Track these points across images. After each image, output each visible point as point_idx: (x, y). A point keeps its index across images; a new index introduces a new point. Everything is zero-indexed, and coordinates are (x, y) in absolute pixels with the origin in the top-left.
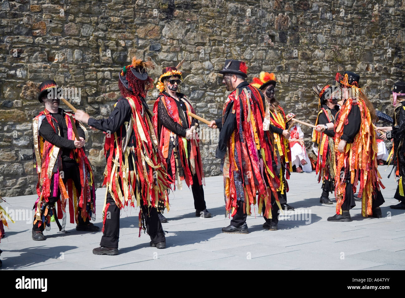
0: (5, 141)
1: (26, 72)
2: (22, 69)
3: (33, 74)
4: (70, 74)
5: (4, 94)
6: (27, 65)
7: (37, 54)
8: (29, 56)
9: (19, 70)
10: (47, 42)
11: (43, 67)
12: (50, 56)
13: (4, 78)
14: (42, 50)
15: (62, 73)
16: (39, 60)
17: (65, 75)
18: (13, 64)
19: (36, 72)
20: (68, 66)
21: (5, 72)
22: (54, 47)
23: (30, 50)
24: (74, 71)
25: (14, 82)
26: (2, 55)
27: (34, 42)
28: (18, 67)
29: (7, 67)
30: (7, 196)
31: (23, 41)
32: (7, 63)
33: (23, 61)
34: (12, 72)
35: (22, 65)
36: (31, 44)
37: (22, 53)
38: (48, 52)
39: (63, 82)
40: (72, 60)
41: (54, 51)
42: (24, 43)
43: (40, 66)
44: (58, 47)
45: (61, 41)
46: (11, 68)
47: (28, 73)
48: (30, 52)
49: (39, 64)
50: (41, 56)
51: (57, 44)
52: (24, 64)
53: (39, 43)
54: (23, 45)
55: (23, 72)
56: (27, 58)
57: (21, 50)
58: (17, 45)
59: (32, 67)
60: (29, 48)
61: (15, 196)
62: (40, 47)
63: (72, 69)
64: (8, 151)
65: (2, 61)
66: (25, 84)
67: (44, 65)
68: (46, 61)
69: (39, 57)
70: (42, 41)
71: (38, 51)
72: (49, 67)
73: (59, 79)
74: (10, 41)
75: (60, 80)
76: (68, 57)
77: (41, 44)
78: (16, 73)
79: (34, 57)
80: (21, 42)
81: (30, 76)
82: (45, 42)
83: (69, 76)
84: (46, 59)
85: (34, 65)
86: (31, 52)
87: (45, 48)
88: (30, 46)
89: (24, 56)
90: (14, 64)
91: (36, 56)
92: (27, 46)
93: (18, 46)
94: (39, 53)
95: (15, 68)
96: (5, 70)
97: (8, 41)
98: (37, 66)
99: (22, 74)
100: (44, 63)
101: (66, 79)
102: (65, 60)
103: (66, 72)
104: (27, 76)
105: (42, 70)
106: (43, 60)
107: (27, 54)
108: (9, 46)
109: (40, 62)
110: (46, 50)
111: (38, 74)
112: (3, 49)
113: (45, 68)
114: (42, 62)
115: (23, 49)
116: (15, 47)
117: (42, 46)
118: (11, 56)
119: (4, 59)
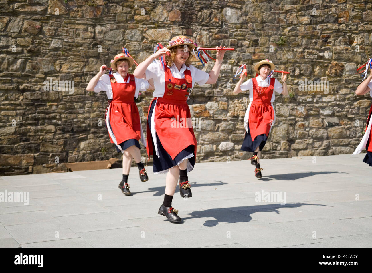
0: (314, 111)
1: (331, 53)
2: (329, 51)
3: (337, 55)
4: (366, 55)
5: (314, 72)
6: (332, 48)
7: (341, 38)
8: (335, 40)
9: (326, 52)
10: (349, 27)
11: (345, 49)
12: (351, 39)
13: (316, 59)
14: (344, 35)
15: (359, 53)
16: (342, 43)
17: (362, 55)
18: (322, 47)
19: (339, 53)
20: (365, 48)
21: (316, 54)
22: (354, 32)
23: (336, 35)
24: (369, 52)
25: (323, 62)
26: (315, 40)
27: (339, 29)
28: (326, 49)
29: (317, 49)
30: (315, 155)
31: (330, 28)
32: (318, 46)
33: (330, 44)
34: (322, 54)
35: (329, 48)
36: (337, 30)
38: (350, 36)
39: (360, 61)
40: (368, 42)
41: (354, 35)
43: (343, 48)
44: (357, 32)
45: (360, 27)
46: (321, 51)
47: (333, 54)
48: (336, 37)
49: (342, 47)
50: (344, 40)
51: (357, 29)
52: (331, 47)
53: (342, 29)
54: (331, 31)
55: (329, 54)
56: (333, 42)
57: (329, 35)
58: (325, 31)
59: (336, 49)
60: (335, 34)
61: (321, 156)
62: (344, 32)
63: (367, 50)
64: (316, 119)
65: (314, 45)
66: (331, 64)
67: (345, 47)
68: (347, 44)
69: (341, 41)
70: (345, 27)
71: (342, 35)
72: (349, 49)
73: (357, 58)
74: (321, 28)
75: (358, 60)
76: (365, 40)
78: (324, 55)
79: (338, 40)
80: (329, 29)
81: (335, 57)
82: (348, 28)
83: (365, 56)
84: (348, 42)
85: (338, 48)
87: (347, 33)
88: (336, 32)
89: (330, 40)
90: (323, 48)
91: (340, 40)
92: (334, 32)
93: (327, 32)
94: (343, 38)
95: (323, 51)
96: (316, 52)
97: (319, 29)
98: (340, 49)
99: (328, 55)
101: (363, 59)
102: (363, 42)
103: (363, 52)
104: (332, 57)
105: (344, 51)
106: (346, 43)
107: (333, 39)
108: (320, 32)
109: (343, 45)
110: (348, 34)
111: (341, 55)
112: (316, 35)
113: (347, 49)
115: (330, 34)
116: (324, 33)
117: (345, 31)
118: (321, 41)
119: (316, 43)
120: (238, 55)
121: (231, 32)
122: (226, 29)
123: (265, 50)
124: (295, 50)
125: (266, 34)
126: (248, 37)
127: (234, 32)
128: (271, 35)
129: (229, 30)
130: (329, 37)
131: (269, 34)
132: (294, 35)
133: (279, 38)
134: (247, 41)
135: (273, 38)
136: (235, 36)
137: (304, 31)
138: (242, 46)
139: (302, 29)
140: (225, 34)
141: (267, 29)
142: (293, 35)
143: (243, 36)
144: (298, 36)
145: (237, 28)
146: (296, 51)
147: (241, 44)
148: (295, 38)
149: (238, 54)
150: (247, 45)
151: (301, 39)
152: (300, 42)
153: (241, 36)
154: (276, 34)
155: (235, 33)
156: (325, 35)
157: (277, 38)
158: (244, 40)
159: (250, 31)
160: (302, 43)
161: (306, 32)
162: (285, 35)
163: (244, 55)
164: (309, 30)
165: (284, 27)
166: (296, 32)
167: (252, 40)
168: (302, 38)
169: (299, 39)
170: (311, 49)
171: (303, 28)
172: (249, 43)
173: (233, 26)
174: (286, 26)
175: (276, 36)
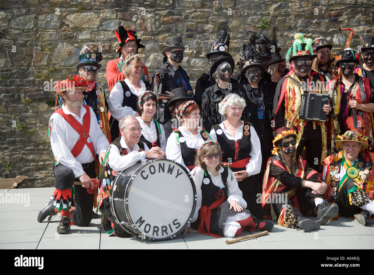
1: (344, 38)
2: (339, 34)
7: (359, 15)
8: (349, 19)
9: (336, 36)
11: (366, 30)
14: (365, 11)
16: (361, 23)
18: (328, 30)
19: (356, 37)
23: (350, 12)
26: (316, 20)
27: (356, 2)
28: (334, 32)
29: (321, 33)
32: (321, 28)
33: (341, 25)
36: (352, 4)
37: (340, 16)
42: (343, 4)
46: (327, 34)
49: (361, 28)
50: (364, 18)
53: (362, 2)
55: (340, 38)
56: (346, 21)
57: (340, 13)
58: (334, 7)
60: (349, 10)
62: (364, 7)
67: (367, 28)
68: (370, 24)
69: (361, 19)
71: (361, 12)
74: (326, 3)
77: (366, 4)
78: (332, 40)
79: (355, 19)
80: (340, 4)
84: (371, 21)
85: (355, 29)
86: (352, 14)
87: (370, 8)
88: (350, 7)
89: (342, 20)
90: (331, 30)
91: (358, 18)
92: (348, 7)
93: (336, 8)
94: (363, 15)
95: (332, 34)
97: (324, 4)
98: (358, 30)
99: (339, 40)
100: (368, 26)
105: (365, 34)
106: (367, 23)
107: (346, 17)
108: (324, 9)
109: (363, 25)
110: (371, 10)
113: (369, 32)
114: (365, 25)
115: (342, 11)
116: (333, 10)
117: (366, 6)
118: (327, 21)
119: (318, 24)
120: (198, 43)
121: (187, 13)
122: (180, 10)
123: (237, 36)
124: (285, 34)
125: (239, 14)
126: (212, 19)
127: (191, 13)
128: (248, 15)
129: (184, 10)
130: (339, 15)
131: (244, 13)
132: (283, 14)
133: (259, 19)
134: (211, 24)
135: (250, 20)
136: (193, 18)
137: (299, 8)
138: (204, 31)
139: (296, 6)
140: (179, 17)
141: (240, 7)
142: (281, 15)
143: (204, 18)
144: (289, 16)
145: (196, 8)
146: (287, 36)
147: (202, 28)
148: (284, 18)
149: (197, 41)
150: (211, 30)
151: (294, 19)
152: (293, 23)
153: (201, 18)
154: (255, 14)
155: (193, 15)
156: (333, 12)
157: (257, 19)
158: (207, 23)
159: (216, 11)
160: (296, 25)
161: (302, 9)
162: (269, 14)
163: (207, 43)
164: (307, 7)
165: (268, 3)
166: (287, 10)
167: (218, 23)
168: (295, 17)
169: (291, 19)
170: (311, 32)
171: (298, 4)
172: (214, 27)
173: (189, 5)
174: (270, 3)
175: (255, 17)
